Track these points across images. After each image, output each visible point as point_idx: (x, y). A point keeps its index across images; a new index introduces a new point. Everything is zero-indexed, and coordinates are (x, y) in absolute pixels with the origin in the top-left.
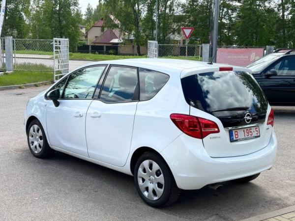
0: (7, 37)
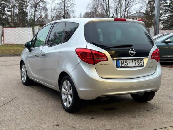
0: (36, 27)
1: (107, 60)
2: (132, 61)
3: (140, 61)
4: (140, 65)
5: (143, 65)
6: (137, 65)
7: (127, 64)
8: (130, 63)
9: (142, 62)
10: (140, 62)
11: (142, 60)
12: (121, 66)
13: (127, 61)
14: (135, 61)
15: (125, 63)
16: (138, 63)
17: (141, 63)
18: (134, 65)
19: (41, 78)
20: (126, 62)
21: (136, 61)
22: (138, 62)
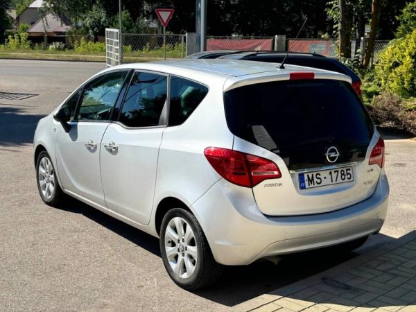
1: (279, 176)
2: (331, 173)
3: (347, 170)
5: (352, 179)
7: (319, 181)
8: (325, 178)
9: (349, 174)
10: (345, 173)
13: (320, 175)
14: (335, 172)
15: (315, 180)
17: (349, 176)
19: (103, 198)
20: (318, 176)
21: (338, 171)
22: (342, 175)
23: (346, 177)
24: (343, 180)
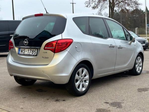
2: (29, 50)
3: (35, 50)
4: (34, 54)
6: (31, 54)
7: (24, 52)
8: (26, 51)
9: (35, 52)
10: (34, 51)
11: (37, 50)
12: (20, 53)
14: (30, 50)
15: (23, 51)
16: (33, 53)
17: (35, 53)
18: (29, 54)
21: (31, 50)
22: (33, 51)
23: (34, 53)
24: (32, 54)
